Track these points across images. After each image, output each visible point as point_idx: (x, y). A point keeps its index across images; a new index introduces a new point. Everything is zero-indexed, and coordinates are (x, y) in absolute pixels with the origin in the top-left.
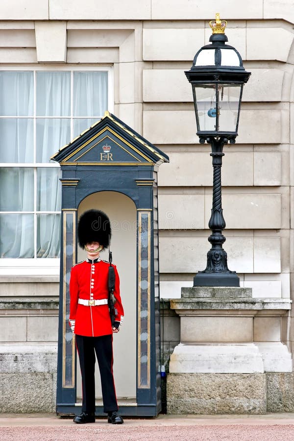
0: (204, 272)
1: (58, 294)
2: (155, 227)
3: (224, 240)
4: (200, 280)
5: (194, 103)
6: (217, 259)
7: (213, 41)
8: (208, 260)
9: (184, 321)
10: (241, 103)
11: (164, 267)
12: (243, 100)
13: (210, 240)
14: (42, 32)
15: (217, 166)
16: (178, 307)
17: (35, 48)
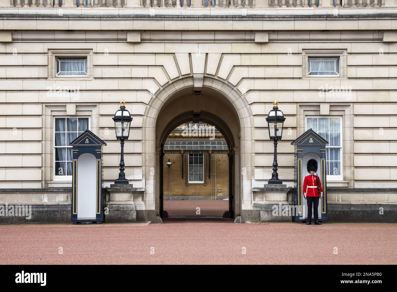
0: (118, 179)
1: (72, 187)
2: (102, 166)
3: (124, 169)
4: (116, 182)
5: (115, 127)
6: (122, 175)
7: (121, 108)
8: (119, 176)
9: (111, 194)
10: (130, 128)
11: (105, 178)
12: (130, 127)
13: (120, 170)
14: (68, 105)
15: (122, 147)
16: (109, 190)
17: (66, 111)
